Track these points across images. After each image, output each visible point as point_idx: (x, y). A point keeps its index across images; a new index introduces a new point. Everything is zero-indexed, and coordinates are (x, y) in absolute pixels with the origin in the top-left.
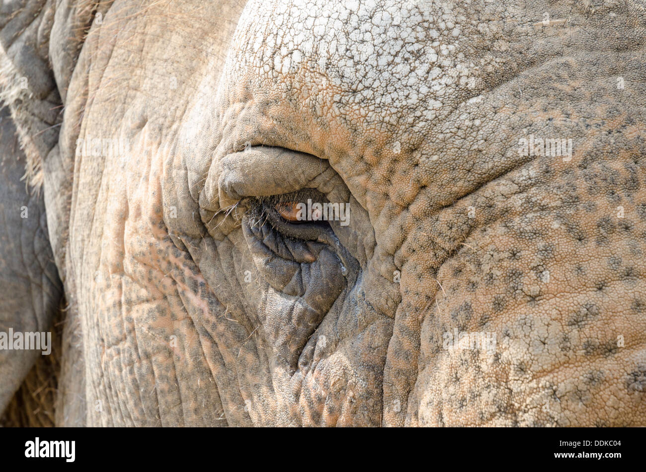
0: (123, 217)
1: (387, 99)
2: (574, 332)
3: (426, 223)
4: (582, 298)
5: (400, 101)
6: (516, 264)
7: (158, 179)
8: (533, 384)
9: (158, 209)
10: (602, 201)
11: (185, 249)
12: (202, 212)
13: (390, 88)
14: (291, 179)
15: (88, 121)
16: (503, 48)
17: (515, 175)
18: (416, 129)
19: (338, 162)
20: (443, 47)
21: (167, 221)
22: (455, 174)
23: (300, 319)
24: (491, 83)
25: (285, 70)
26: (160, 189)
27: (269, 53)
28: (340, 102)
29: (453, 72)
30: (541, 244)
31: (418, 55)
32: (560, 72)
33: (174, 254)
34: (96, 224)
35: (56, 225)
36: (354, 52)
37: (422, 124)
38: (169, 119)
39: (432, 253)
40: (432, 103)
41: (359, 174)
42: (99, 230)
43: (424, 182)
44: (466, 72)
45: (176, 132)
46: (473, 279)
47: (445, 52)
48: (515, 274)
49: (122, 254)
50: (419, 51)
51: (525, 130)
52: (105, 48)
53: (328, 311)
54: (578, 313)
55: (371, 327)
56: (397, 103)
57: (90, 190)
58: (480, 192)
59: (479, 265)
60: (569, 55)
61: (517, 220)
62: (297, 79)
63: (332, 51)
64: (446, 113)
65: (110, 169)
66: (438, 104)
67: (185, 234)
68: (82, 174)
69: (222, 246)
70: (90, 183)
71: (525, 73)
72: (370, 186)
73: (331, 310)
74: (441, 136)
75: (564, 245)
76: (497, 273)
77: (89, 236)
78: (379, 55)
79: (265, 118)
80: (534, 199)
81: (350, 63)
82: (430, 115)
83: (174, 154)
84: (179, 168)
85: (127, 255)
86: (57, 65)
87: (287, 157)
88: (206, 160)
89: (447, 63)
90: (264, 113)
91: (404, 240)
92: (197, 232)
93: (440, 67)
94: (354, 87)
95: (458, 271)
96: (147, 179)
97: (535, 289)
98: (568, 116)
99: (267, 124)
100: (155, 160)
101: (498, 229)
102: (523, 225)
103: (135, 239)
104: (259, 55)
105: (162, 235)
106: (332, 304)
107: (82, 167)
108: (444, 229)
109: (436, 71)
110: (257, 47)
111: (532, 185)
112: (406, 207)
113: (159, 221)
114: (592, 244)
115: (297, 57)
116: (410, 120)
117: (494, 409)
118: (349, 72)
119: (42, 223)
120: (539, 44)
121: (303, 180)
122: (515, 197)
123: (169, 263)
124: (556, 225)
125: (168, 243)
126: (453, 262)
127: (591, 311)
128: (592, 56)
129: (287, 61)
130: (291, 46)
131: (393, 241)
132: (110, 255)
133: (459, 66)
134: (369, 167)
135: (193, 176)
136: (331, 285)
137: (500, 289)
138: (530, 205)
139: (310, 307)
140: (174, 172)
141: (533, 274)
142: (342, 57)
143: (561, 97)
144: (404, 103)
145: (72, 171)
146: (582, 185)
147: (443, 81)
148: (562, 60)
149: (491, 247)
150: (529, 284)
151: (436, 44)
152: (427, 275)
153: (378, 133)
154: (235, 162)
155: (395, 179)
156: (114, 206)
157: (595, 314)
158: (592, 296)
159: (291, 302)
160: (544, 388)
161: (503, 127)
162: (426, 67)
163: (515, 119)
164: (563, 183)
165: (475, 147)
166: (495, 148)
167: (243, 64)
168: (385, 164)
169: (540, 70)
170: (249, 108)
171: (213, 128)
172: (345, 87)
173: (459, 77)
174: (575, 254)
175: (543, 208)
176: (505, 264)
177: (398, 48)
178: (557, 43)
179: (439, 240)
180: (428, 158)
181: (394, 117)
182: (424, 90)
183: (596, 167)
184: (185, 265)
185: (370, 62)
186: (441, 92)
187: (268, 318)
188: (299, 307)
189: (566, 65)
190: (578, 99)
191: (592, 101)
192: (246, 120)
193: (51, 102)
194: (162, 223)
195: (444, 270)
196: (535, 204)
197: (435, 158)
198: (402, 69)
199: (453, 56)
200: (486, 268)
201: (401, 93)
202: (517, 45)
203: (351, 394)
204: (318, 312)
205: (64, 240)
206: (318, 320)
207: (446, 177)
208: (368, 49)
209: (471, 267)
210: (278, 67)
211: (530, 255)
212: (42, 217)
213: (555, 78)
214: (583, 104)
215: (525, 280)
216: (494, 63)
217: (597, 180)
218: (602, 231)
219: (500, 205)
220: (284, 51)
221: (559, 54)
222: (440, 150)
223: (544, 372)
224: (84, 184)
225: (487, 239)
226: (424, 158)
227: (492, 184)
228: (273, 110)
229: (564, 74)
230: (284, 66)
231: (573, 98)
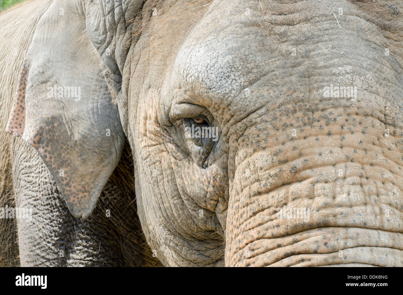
0: (146, 118)
1: (220, 91)
2: (275, 158)
3: (234, 126)
4: (277, 147)
5: (224, 92)
6: (259, 139)
7: (156, 108)
8: (264, 173)
9: (156, 118)
10: (284, 118)
11: (166, 130)
12: (170, 119)
13: (220, 88)
14: (195, 113)
15: (132, 83)
16: (255, 71)
17: (258, 112)
18: (229, 99)
19: (208, 108)
20: (236, 73)
21: (160, 122)
22: (241, 112)
23: (203, 153)
24: (251, 83)
25: (190, 82)
26: (156, 111)
27: (185, 76)
28: (206, 92)
29: (239, 81)
30: (266, 132)
31: (228, 77)
32: (273, 77)
33: (163, 131)
34: (137, 119)
35: (123, 118)
36: (209, 77)
37: (230, 98)
38: (158, 86)
39: (236, 135)
40: (233, 92)
41: (215, 112)
42: (138, 122)
43: (232, 115)
44: (243, 81)
45: (160, 91)
46: (247, 143)
47: (237, 75)
48: (259, 141)
49: (146, 131)
50: (228, 76)
51: (261, 98)
52: (136, 58)
53: (211, 151)
54: (276, 152)
55: (223, 156)
56: (222, 92)
57: (134, 108)
58: (248, 117)
59: (249, 139)
60: (276, 71)
61: (259, 125)
62: (194, 84)
63: (203, 76)
64: (237, 94)
65: (140, 101)
66: (235, 92)
67: (165, 126)
68: (131, 101)
69: (178, 129)
70: (134, 105)
71: (262, 78)
72: (218, 115)
73: (212, 151)
74: (236, 101)
75: (272, 132)
76: (254, 141)
77: (136, 123)
78: (217, 78)
79: (186, 95)
80: (263, 119)
81: (209, 80)
82: (232, 95)
83: (160, 99)
84: (162, 105)
85: (147, 131)
86: (118, 62)
87: (193, 107)
88: (170, 104)
89: (237, 78)
90: (186, 94)
91: (229, 131)
92: (169, 125)
93: (235, 80)
94: (210, 87)
95: (243, 141)
96: (152, 107)
97: (264, 146)
98: (275, 92)
99: (187, 97)
100: (154, 101)
101: (253, 128)
102: (260, 127)
103: (150, 126)
104: (182, 76)
105: (158, 126)
106: (212, 149)
107: (131, 99)
108: (239, 128)
109: (234, 81)
110: (182, 73)
111: (263, 115)
112: (228, 122)
113: (157, 121)
114: (281, 131)
115: (193, 77)
116: (227, 97)
117: (254, 180)
118: (208, 83)
119: (117, 116)
120: (267, 68)
121: (199, 113)
122: (258, 118)
123: (161, 134)
124: (270, 126)
125: (160, 128)
126: (242, 138)
127: (280, 151)
128: (284, 70)
129: (190, 78)
130: (191, 74)
131: (226, 132)
132: (142, 131)
133: (241, 79)
134: (217, 110)
135: (167, 108)
136: (210, 143)
137: (255, 146)
138: (262, 121)
139: (205, 150)
140: (160, 106)
141: (263, 141)
142: (206, 78)
143: (273, 86)
144: (225, 92)
145: (128, 99)
146: (278, 114)
147: (236, 84)
148: (274, 73)
149: (252, 134)
150: (263, 144)
151: (234, 73)
152: (235, 141)
153: (218, 101)
154: (178, 107)
155: (224, 114)
156: (143, 115)
157: (281, 152)
158: (280, 147)
159: (199, 148)
160: (267, 174)
161: (255, 97)
162: (231, 80)
163: (258, 94)
164: (272, 113)
165: (246, 104)
166: (252, 104)
167: (178, 78)
168: (221, 110)
169: (266, 77)
170: (181, 91)
171: (171, 93)
172: (208, 88)
173: (241, 83)
174: (276, 135)
175: (266, 121)
176: (256, 139)
177: (222, 75)
178: (272, 67)
179: (237, 131)
180: (233, 108)
181: (222, 96)
182: (230, 88)
183: (283, 107)
184: (166, 134)
185: (214, 80)
186: (236, 88)
187: (193, 152)
188: (202, 150)
189: (275, 75)
190: (278, 86)
191: (283, 86)
192: (180, 95)
193: (117, 74)
194: (158, 122)
195: (240, 140)
196: (264, 120)
197: (235, 108)
198: (224, 81)
199: (239, 76)
200: (250, 140)
201: (224, 89)
202: (259, 70)
203: (219, 176)
204: (208, 151)
205: (127, 124)
206: (208, 153)
207: (238, 113)
208: (213, 76)
209: (247, 139)
210: (188, 80)
211: (263, 136)
212: (117, 114)
213: (271, 79)
214: (280, 87)
215: (261, 143)
216: (252, 77)
217: (283, 111)
218: (284, 127)
219: (254, 121)
220: (189, 76)
221: (273, 71)
222: (236, 105)
223: (267, 169)
224: (132, 105)
225: (251, 131)
226: (232, 108)
227: (252, 114)
228: (188, 93)
229: (274, 78)
230: (190, 80)
231: (276, 86)
